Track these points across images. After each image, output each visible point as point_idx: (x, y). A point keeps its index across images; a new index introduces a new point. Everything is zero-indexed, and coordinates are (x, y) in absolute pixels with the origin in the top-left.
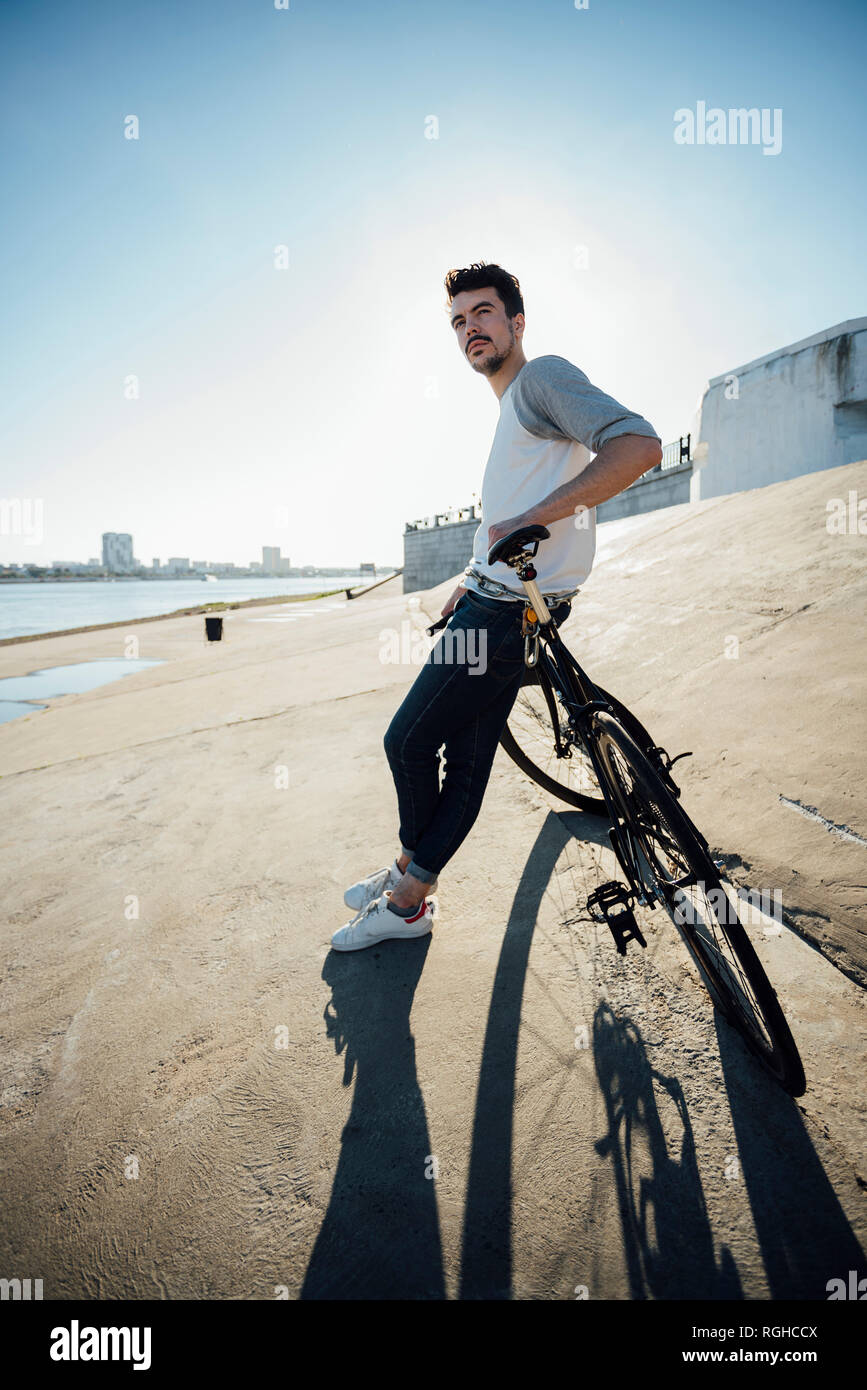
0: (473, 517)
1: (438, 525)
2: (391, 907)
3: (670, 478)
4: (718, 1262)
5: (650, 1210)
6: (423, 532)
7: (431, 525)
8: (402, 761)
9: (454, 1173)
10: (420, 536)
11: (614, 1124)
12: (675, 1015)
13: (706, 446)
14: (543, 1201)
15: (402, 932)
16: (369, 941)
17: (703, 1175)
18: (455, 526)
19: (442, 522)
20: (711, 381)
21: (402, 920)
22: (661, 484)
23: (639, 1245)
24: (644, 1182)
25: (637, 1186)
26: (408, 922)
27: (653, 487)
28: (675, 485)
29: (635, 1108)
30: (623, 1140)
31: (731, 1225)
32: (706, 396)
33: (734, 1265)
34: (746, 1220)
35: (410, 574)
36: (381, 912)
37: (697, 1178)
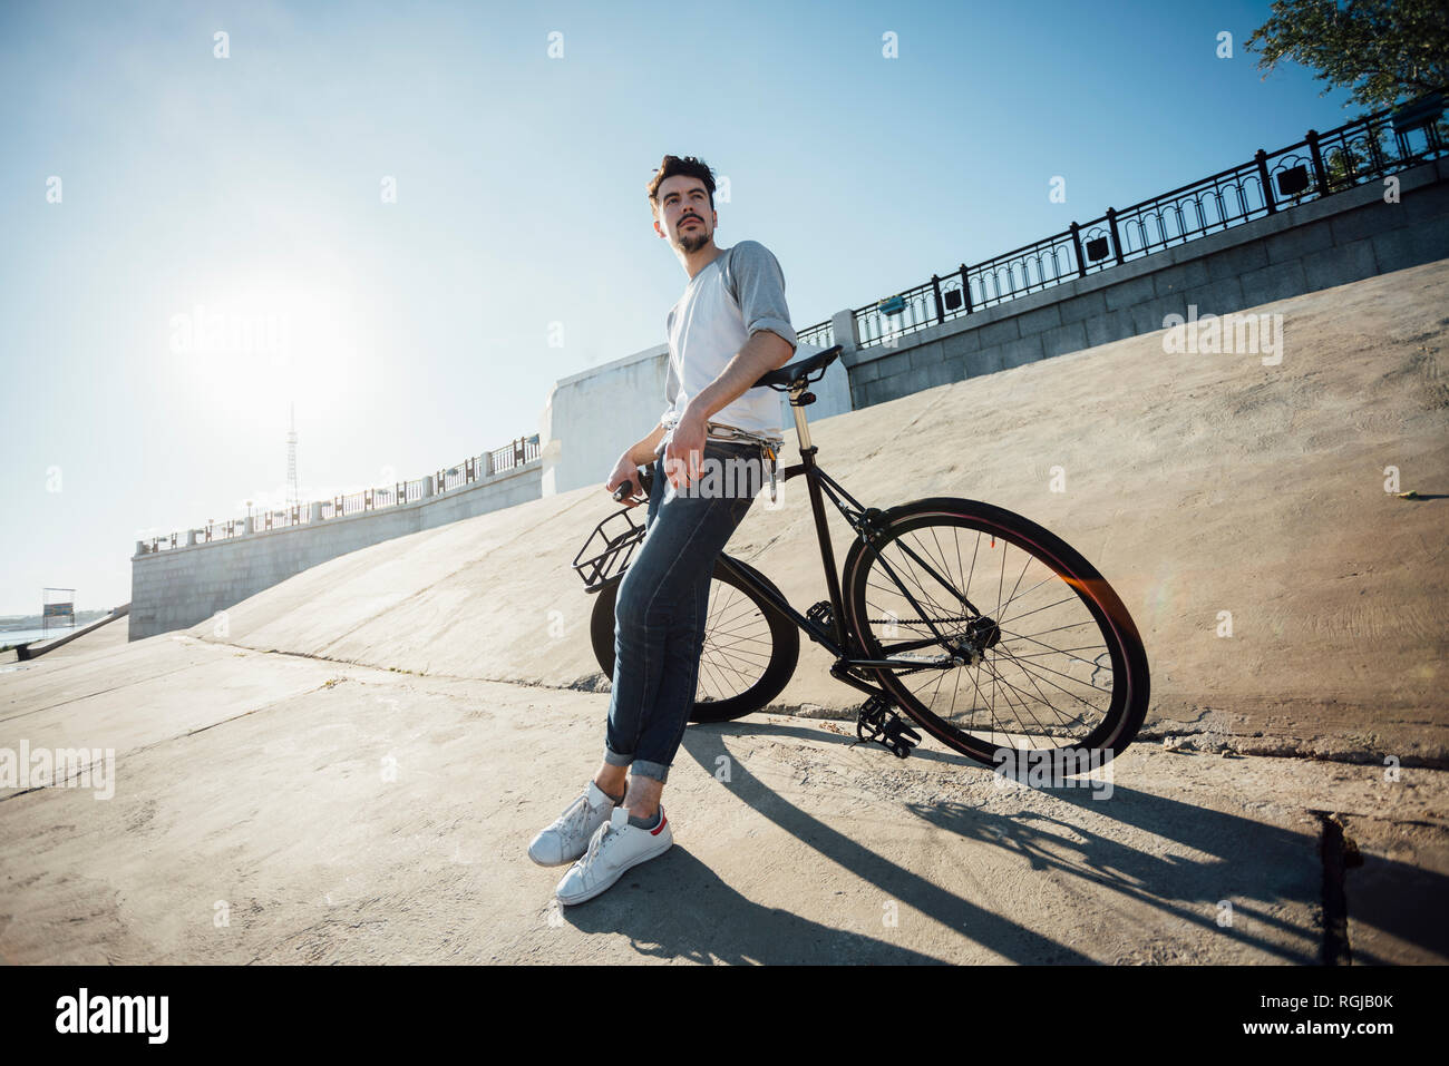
0: (252, 531)
1: (193, 542)
2: (632, 821)
3: (505, 482)
4: (1174, 863)
5: (1111, 870)
6: (167, 554)
7: (182, 543)
8: (645, 628)
9: (959, 949)
10: (164, 559)
11: (1024, 852)
12: (972, 787)
13: (558, 444)
14: (1046, 914)
15: (649, 851)
16: (613, 876)
17: (1109, 838)
18: (221, 544)
19: (200, 539)
20: (558, 382)
21: (647, 833)
22: (496, 488)
23: (1131, 888)
24: (1086, 862)
25: (1085, 866)
26: (655, 833)
27: (487, 491)
28: (511, 489)
29: (1022, 836)
30: (1042, 855)
31: (1155, 845)
32: (555, 395)
33: (1182, 859)
34: (1158, 839)
35: (142, 613)
36: (621, 832)
37: (1108, 841)
